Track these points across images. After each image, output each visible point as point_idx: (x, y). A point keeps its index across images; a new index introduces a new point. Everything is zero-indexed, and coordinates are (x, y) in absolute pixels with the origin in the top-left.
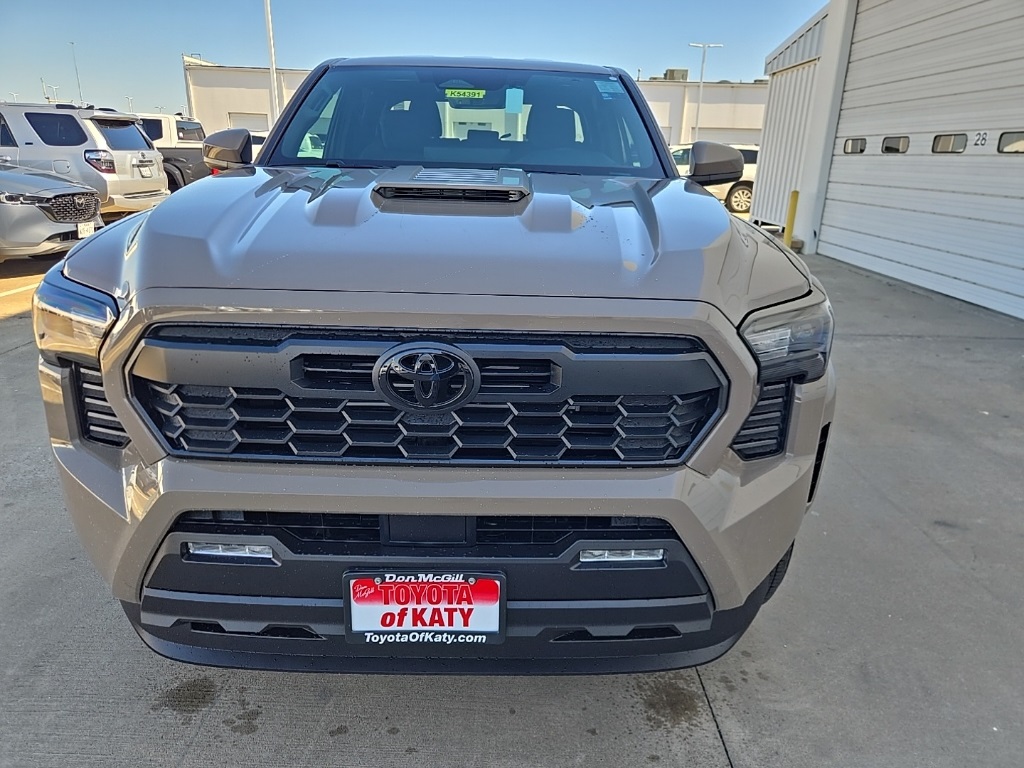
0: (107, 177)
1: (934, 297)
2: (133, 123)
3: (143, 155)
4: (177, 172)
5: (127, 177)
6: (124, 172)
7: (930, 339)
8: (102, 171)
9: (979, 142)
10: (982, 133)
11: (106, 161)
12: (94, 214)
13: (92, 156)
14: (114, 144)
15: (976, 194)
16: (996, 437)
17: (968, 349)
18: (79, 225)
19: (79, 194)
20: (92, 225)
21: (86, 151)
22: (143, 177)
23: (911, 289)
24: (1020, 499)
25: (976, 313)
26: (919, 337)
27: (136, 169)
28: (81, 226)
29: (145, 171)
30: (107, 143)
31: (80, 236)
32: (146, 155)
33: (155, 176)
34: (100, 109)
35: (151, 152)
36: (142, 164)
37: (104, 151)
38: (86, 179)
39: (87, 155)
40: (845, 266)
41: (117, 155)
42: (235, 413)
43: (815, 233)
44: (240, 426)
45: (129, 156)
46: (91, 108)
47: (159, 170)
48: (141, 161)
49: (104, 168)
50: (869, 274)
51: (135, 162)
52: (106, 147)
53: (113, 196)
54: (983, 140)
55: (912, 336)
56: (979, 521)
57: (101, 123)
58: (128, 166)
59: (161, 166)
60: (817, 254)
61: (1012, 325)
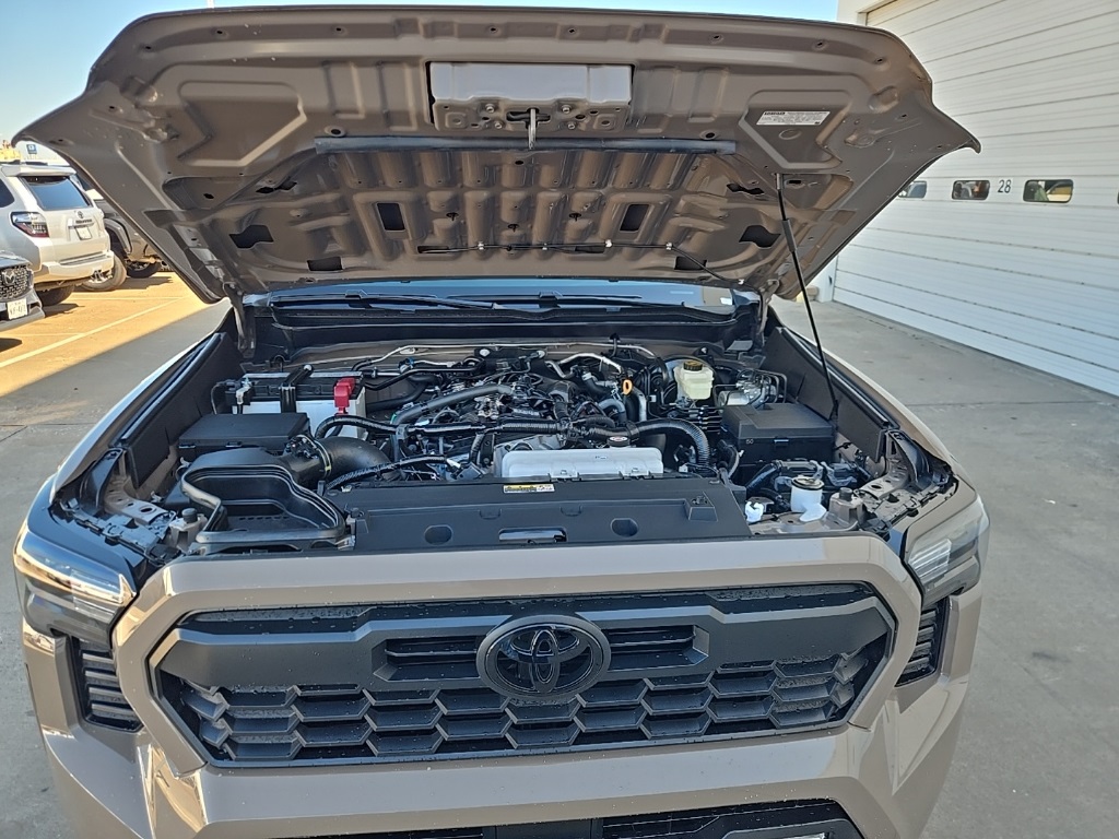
0: (39, 242)
1: (965, 351)
2: (68, 177)
3: (80, 214)
4: (120, 228)
5: (62, 241)
6: (58, 235)
7: (972, 407)
8: (32, 235)
9: (1003, 189)
10: (1005, 180)
11: (36, 225)
12: (27, 289)
13: (21, 219)
14: (47, 204)
15: (1002, 244)
16: (1070, 534)
17: (1014, 418)
18: (9, 304)
19: (8, 268)
20: (23, 302)
21: (13, 214)
22: (81, 239)
23: (939, 342)
24: (1114, 616)
25: (1011, 371)
26: (962, 405)
27: (73, 231)
28: (12, 306)
29: (83, 232)
30: (38, 204)
31: (10, 317)
32: (84, 214)
33: (96, 237)
34: (28, 163)
35: (90, 209)
36: (80, 224)
37: (34, 213)
38: (16, 247)
39: (15, 218)
40: (866, 316)
41: (50, 217)
42: (298, 712)
43: (831, 279)
44: (304, 727)
45: (64, 217)
46: (17, 162)
47: (99, 229)
48: (78, 222)
49: (34, 232)
50: (892, 325)
51: (70, 224)
52: (36, 208)
53: (47, 264)
54: (1006, 188)
55: (954, 405)
56: (1079, 649)
57: (29, 180)
58: (63, 228)
59: (101, 222)
60: (834, 301)
61: (1052, 385)
